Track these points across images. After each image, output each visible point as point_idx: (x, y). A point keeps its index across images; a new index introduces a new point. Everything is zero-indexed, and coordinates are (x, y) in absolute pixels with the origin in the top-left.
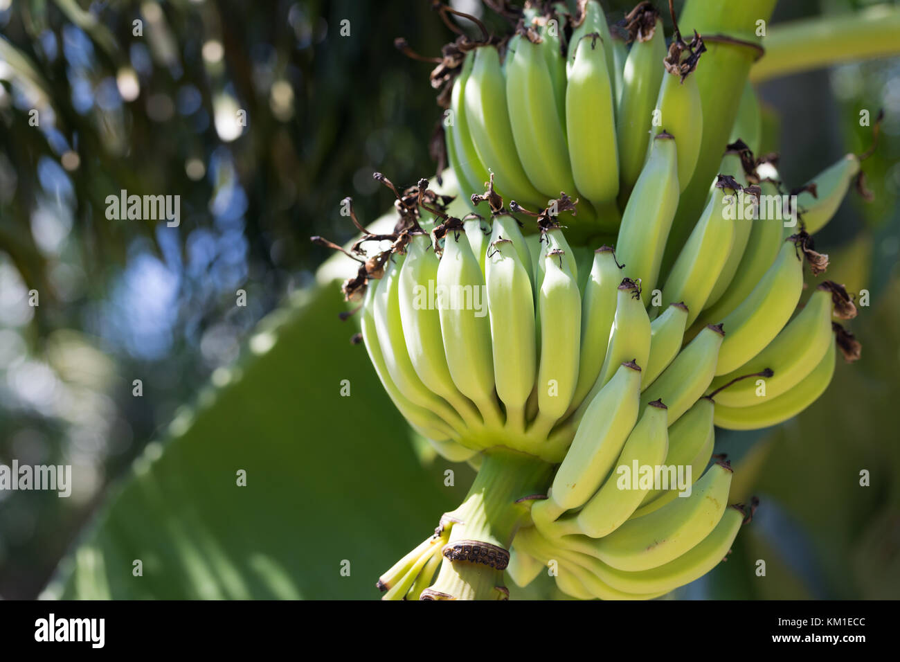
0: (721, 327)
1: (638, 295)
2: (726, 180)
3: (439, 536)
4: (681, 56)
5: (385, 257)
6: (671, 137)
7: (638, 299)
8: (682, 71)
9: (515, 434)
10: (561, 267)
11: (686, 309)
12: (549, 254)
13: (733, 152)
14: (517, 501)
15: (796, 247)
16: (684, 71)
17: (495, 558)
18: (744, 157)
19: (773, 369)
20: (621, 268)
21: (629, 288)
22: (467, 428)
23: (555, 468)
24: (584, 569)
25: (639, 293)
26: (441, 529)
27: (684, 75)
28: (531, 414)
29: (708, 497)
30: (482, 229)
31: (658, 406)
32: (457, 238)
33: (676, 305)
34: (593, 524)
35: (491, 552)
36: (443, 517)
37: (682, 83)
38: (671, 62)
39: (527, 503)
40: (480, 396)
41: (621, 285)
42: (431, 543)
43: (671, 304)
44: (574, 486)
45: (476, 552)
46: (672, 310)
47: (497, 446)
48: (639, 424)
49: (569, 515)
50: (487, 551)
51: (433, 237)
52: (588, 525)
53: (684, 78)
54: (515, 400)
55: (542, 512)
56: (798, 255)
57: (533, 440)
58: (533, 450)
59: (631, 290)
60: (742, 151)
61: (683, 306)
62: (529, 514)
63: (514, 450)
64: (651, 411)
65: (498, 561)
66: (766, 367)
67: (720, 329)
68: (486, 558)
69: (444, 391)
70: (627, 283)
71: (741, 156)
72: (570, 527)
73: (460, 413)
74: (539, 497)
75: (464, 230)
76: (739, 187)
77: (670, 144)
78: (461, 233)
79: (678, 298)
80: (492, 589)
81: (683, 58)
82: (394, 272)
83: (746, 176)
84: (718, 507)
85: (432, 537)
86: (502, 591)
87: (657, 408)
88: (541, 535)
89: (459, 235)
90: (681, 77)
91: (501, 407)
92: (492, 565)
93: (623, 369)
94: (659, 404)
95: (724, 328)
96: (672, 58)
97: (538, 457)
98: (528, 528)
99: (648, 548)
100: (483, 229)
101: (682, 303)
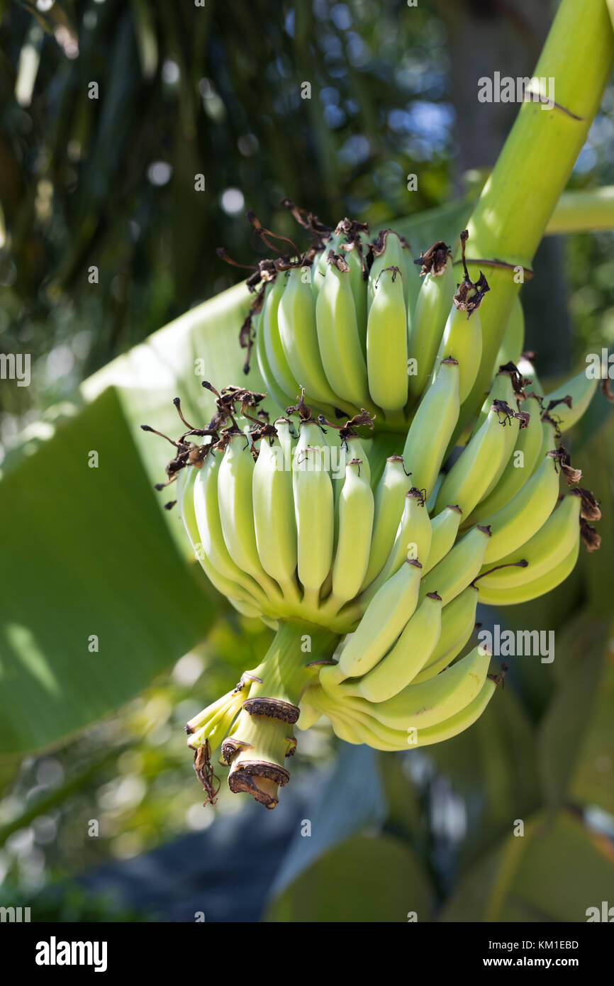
0: (488, 528)
1: (423, 503)
2: (501, 405)
3: (240, 690)
4: (468, 295)
5: (206, 450)
6: (456, 364)
7: (423, 506)
8: (468, 308)
9: (310, 609)
10: (359, 476)
11: (460, 511)
12: (349, 463)
13: (505, 372)
14: (308, 665)
15: (555, 462)
16: (471, 309)
17: (288, 714)
18: (514, 377)
19: (527, 561)
20: (408, 475)
21: (416, 496)
22: (268, 600)
23: (340, 637)
24: (361, 723)
25: (423, 501)
26: (242, 685)
27: (470, 312)
28: (326, 594)
29: (470, 674)
30: (290, 432)
31: (435, 598)
32: (271, 444)
33: (452, 507)
34: (372, 691)
35: (285, 709)
36: (244, 674)
37: (468, 319)
38: (459, 299)
39: (316, 667)
40: (284, 577)
41: (409, 493)
42: (233, 695)
43: (448, 506)
44: (359, 661)
45: (272, 709)
46: (449, 512)
47: (294, 617)
48: (418, 611)
49: (352, 681)
50: (282, 708)
51: (250, 439)
52: (367, 690)
53: (469, 315)
54: (313, 582)
55: (328, 676)
56: (556, 468)
57: (325, 616)
58: (324, 623)
59: (417, 498)
60: (512, 373)
61: (457, 508)
62: (317, 676)
63: (307, 621)
64: (428, 602)
65: (290, 717)
66: (522, 559)
67: (488, 530)
68: (280, 714)
69: (253, 570)
70: (414, 492)
71: (512, 378)
72: (351, 690)
73: (263, 587)
74: (326, 662)
75: (277, 436)
76: (511, 411)
77: (454, 369)
78: (275, 438)
79: (453, 502)
80: (284, 740)
81: (470, 296)
82: (213, 464)
83: (515, 394)
84: (478, 682)
85: (234, 690)
86: (292, 741)
87: (434, 600)
88: (326, 694)
89: (273, 441)
90: (468, 313)
91: (300, 587)
92: (285, 720)
93: (406, 565)
94: (435, 596)
95: (491, 529)
96: (460, 295)
97: (326, 628)
98: (316, 686)
99: (418, 713)
100: (292, 433)
101: (457, 506)
